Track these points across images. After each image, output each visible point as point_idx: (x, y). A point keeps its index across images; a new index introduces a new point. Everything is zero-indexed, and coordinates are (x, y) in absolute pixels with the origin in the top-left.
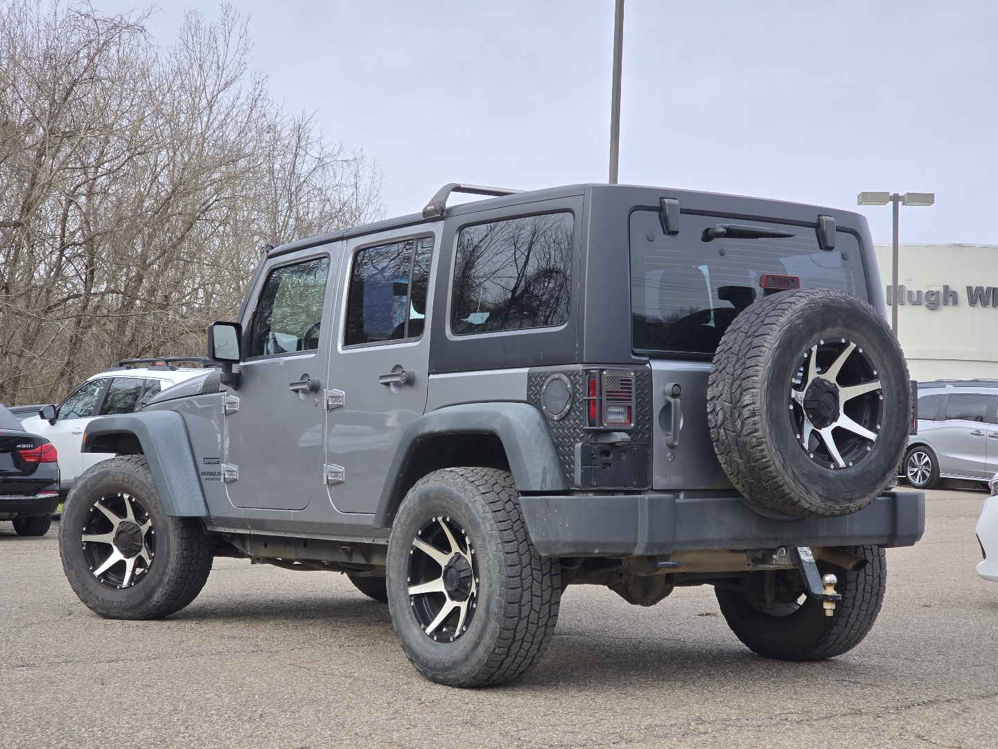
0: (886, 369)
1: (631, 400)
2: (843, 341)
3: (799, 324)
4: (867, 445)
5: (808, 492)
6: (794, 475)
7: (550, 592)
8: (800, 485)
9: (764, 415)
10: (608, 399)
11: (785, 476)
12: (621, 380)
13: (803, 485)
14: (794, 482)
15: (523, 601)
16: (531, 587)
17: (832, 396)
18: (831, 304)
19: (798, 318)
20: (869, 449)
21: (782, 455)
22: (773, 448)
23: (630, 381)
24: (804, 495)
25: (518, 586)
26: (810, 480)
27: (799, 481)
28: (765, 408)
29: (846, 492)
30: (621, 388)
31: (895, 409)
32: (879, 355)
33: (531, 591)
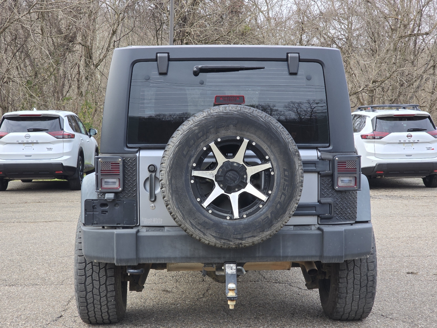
0: (274, 155)
1: (119, 175)
2: (238, 138)
3: (195, 130)
4: (260, 204)
5: (204, 234)
6: (192, 224)
7: (105, 278)
8: (197, 230)
9: (167, 187)
10: (101, 175)
11: (186, 224)
12: (112, 164)
13: (199, 230)
14: (193, 228)
15: (87, 283)
16: (92, 275)
17: (235, 173)
18: (224, 116)
19: (196, 126)
20: (261, 206)
21: (181, 212)
22: (175, 207)
23: (119, 163)
24: (202, 235)
25: (83, 274)
26: (204, 227)
27: (196, 227)
28: (168, 183)
29: (237, 234)
30: (111, 168)
31: (282, 181)
32: (268, 146)
33: (92, 277)
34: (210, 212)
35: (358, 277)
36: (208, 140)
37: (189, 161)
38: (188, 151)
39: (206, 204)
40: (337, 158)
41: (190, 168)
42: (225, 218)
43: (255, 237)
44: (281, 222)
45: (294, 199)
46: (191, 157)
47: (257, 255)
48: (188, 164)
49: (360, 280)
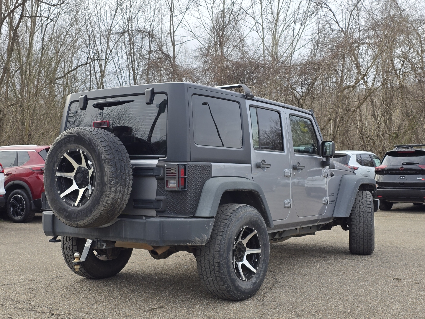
34: (64, 201)
35: (207, 262)
36: (62, 151)
37: (54, 166)
38: (52, 159)
39: (62, 195)
40: (166, 166)
41: (55, 171)
42: (71, 205)
43: (83, 220)
44: (98, 210)
45: (104, 194)
46: (54, 163)
47: (110, 235)
48: (53, 168)
49: (209, 265)
